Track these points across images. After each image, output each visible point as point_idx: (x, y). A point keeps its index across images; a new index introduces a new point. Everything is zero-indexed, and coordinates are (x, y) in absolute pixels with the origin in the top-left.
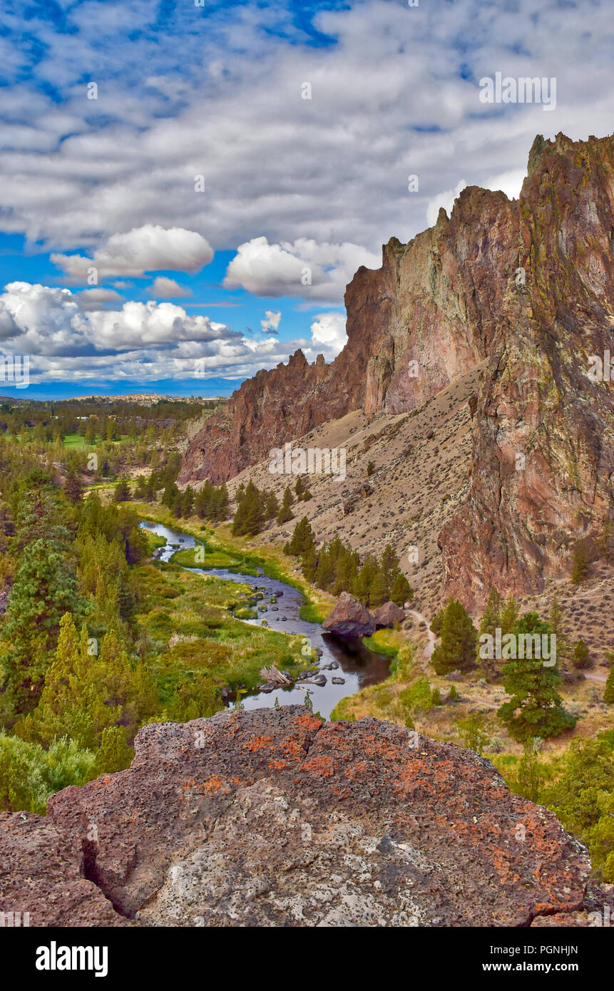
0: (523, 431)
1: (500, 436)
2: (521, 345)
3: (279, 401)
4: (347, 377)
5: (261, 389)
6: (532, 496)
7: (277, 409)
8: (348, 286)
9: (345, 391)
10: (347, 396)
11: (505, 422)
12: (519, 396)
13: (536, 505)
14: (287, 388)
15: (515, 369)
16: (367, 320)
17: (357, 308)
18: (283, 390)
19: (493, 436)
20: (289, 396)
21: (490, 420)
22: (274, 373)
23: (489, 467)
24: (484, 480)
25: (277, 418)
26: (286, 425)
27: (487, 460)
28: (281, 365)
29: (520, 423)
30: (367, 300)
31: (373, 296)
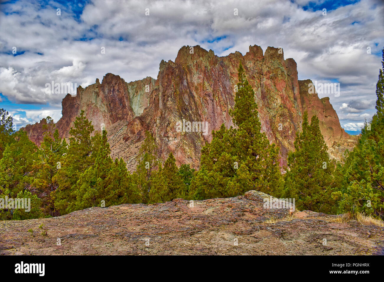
0: (176, 141)
1: (169, 143)
2: (175, 117)
3: (36, 135)
4: (62, 128)
5: (29, 130)
6: (179, 160)
7: (36, 137)
8: (63, 99)
9: (61, 132)
10: (62, 134)
11: (171, 139)
12: (175, 131)
13: (180, 162)
14: (39, 131)
15: (173, 123)
16: (70, 110)
17: (66, 106)
18: (38, 131)
19: (167, 143)
20: (40, 133)
21: (166, 138)
22: (34, 126)
23: (166, 151)
24: (165, 156)
25: (36, 140)
26: (39, 143)
27: (166, 150)
28: (37, 123)
29: (175, 139)
30: (70, 104)
31: (72, 103)
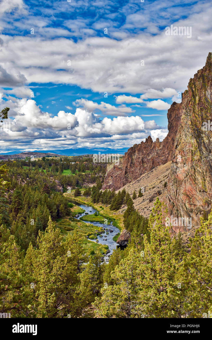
0: (186, 168)
1: (178, 170)
2: (186, 135)
3: (141, 157)
4: (168, 148)
5: (135, 152)
6: (188, 194)
7: (140, 160)
8: (169, 110)
9: (167, 153)
10: (167, 155)
11: (179, 165)
12: (185, 155)
13: (189, 197)
14: (144, 152)
15: (183, 144)
16: (176, 124)
17: (172, 119)
18: (143, 152)
19: (175, 170)
20: (145, 155)
21: (174, 164)
22: (139, 145)
23: (173, 182)
24: (171, 187)
25: (140, 164)
26: (143, 167)
27: (173, 179)
28: (142, 142)
29: (185, 165)
30: (176, 116)
31: (178, 114)
